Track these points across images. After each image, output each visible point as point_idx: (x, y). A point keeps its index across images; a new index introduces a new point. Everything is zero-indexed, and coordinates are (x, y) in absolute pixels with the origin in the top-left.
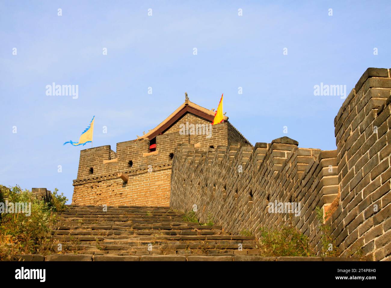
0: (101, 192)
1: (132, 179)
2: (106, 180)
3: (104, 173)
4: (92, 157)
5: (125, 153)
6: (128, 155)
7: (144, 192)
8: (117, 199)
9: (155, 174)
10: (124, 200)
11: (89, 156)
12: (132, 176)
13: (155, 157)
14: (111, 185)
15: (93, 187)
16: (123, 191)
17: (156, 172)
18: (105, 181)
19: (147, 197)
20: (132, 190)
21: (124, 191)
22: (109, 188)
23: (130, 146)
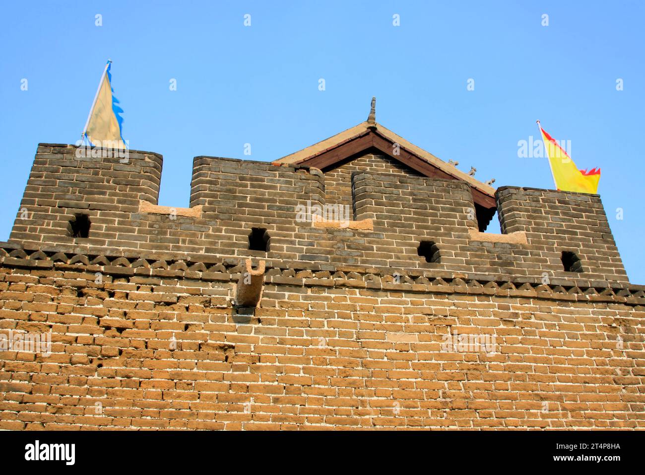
0: (123, 322)
1: (275, 296)
2: (153, 276)
3: (142, 246)
4: (88, 176)
5: (235, 198)
6: (248, 205)
7: (337, 362)
8: (207, 368)
9: (379, 299)
10: (245, 378)
11: (78, 172)
12: (274, 284)
13: (363, 241)
14: (175, 300)
15: (85, 290)
16: (234, 339)
17: (380, 293)
18: (150, 280)
19: (353, 384)
20: (282, 342)
21: (241, 341)
22: (167, 311)
23: (257, 180)
